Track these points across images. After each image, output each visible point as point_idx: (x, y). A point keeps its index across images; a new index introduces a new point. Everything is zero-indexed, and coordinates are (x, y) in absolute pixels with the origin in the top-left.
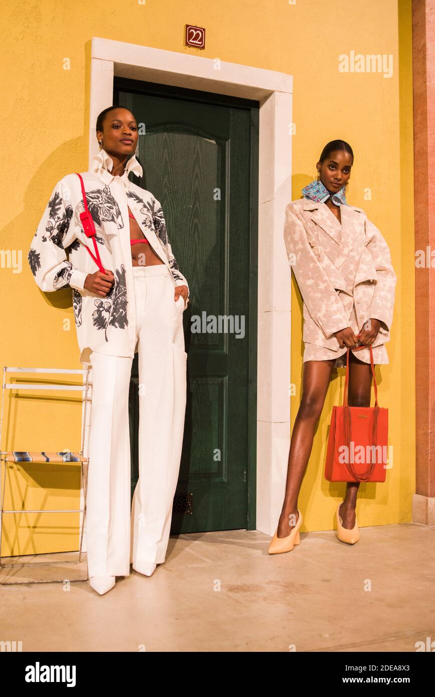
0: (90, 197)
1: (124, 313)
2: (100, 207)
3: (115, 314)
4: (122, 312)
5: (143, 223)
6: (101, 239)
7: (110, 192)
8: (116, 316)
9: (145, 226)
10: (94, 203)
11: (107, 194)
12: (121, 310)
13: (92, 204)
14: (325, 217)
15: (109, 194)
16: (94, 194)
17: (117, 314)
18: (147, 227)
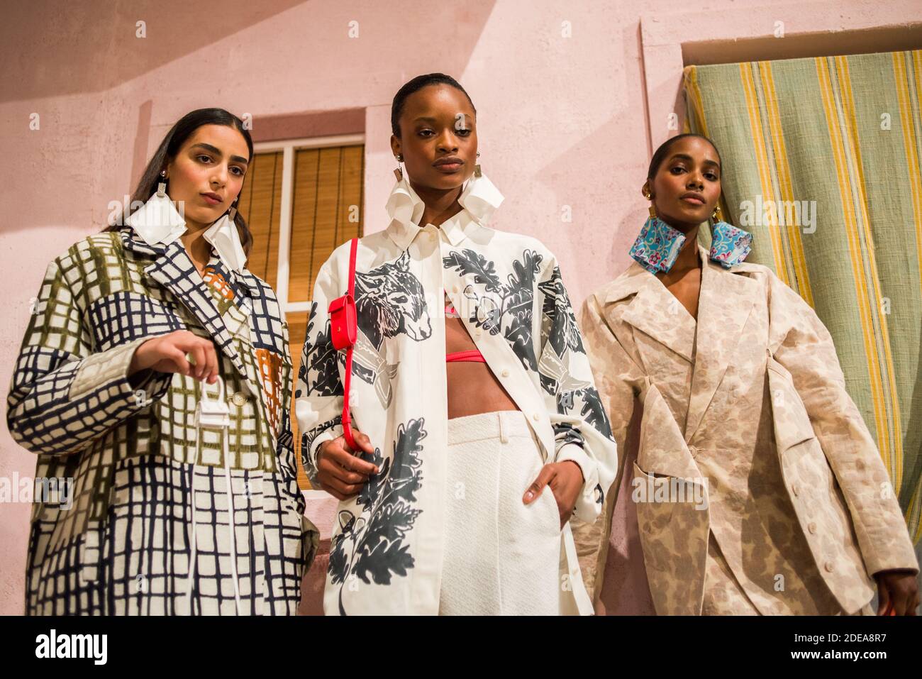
0: (365, 283)
1: (389, 545)
2: (380, 305)
3: (367, 547)
4: (385, 543)
5: (472, 320)
6: (370, 373)
7: (407, 264)
8: (370, 554)
9: (477, 326)
10: (370, 296)
11: (400, 270)
12: (382, 538)
13: (367, 297)
14: (651, 308)
15: (404, 269)
16: (374, 278)
17: (371, 548)
18: (481, 327)
